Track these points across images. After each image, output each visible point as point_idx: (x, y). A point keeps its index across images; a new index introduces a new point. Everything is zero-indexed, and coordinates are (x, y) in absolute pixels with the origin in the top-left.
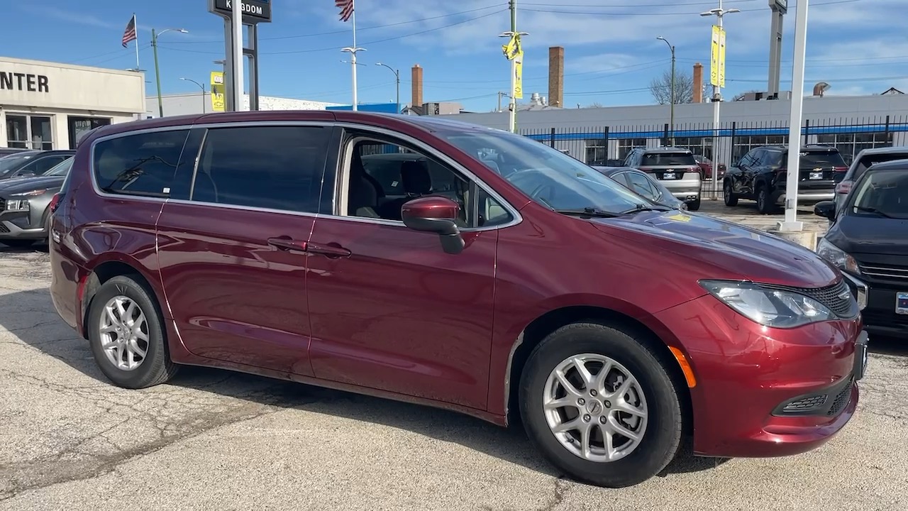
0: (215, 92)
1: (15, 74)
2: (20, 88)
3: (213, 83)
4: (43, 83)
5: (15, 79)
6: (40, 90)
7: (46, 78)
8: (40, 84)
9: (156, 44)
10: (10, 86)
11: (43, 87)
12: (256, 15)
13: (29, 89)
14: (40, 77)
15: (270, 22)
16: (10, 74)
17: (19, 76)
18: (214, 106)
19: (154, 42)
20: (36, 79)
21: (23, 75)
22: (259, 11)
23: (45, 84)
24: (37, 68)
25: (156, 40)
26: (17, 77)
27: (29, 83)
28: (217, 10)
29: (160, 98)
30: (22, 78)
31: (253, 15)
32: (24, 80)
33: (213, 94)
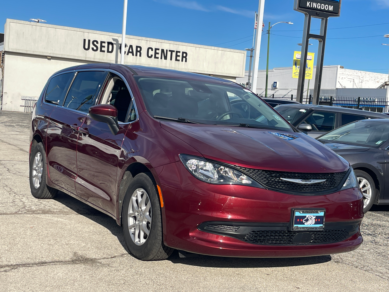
1: (170, 51)
2: (171, 59)
3: (295, 58)
5: (169, 53)
6: (182, 61)
7: (186, 53)
8: (183, 57)
9: (270, 32)
10: (166, 58)
11: (184, 59)
12: (328, 11)
13: (176, 60)
14: (183, 53)
15: (339, 16)
16: (167, 51)
17: (172, 51)
18: (293, 75)
19: (269, 31)
20: (180, 54)
21: (174, 51)
22: (331, 8)
23: (185, 57)
24: (182, 47)
26: (170, 52)
27: (177, 56)
28: (300, 8)
29: (267, 72)
30: (173, 53)
31: (326, 11)
33: (294, 67)
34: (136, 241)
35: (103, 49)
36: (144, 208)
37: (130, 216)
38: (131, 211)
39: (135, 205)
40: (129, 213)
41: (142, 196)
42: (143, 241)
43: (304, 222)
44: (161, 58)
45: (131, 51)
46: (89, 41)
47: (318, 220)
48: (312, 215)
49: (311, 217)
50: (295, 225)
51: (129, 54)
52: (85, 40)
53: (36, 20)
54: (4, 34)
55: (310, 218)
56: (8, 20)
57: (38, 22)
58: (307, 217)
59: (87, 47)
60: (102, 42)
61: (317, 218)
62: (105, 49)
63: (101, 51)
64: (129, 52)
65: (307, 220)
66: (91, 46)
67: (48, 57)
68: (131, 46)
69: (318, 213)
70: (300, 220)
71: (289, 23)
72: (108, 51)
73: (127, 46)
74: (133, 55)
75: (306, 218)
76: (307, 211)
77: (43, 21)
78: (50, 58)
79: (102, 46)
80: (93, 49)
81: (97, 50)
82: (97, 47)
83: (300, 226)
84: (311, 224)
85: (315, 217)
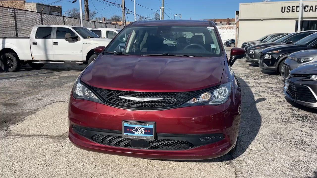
35: (293, 10)
43: (133, 132)
45: (311, 9)
46: (285, 7)
47: (147, 131)
48: (141, 126)
49: (140, 128)
50: (125, 134)
51: (310, 11)
52: (282, 7)
53: (265, 1)
54: (239, 11)
55: (139, 129)
56: (240, 4)
57: (266, 2)
58: (136, 127)
59: (283, 11)
60: (293, 7)
62: (295, 10)
63: (292, 12)
64: (310, 10)
65: (137, 130)
66: (286, 10)
67: (261, 20)
68: (312, 6)
69: (146, 125)
70: (129, 130)
72: (297, 11)
73: (309, 7)
74: (313, 11)
75: (135, 129)
76: (134, 123)
77: (269, 1)
78: (262, 20)
79: (293, 9)
80: (287, 11)
81: (289, 12)
82: (290, 10)
83: (129, 134)
84: (141, 134)
85: (144, 128)
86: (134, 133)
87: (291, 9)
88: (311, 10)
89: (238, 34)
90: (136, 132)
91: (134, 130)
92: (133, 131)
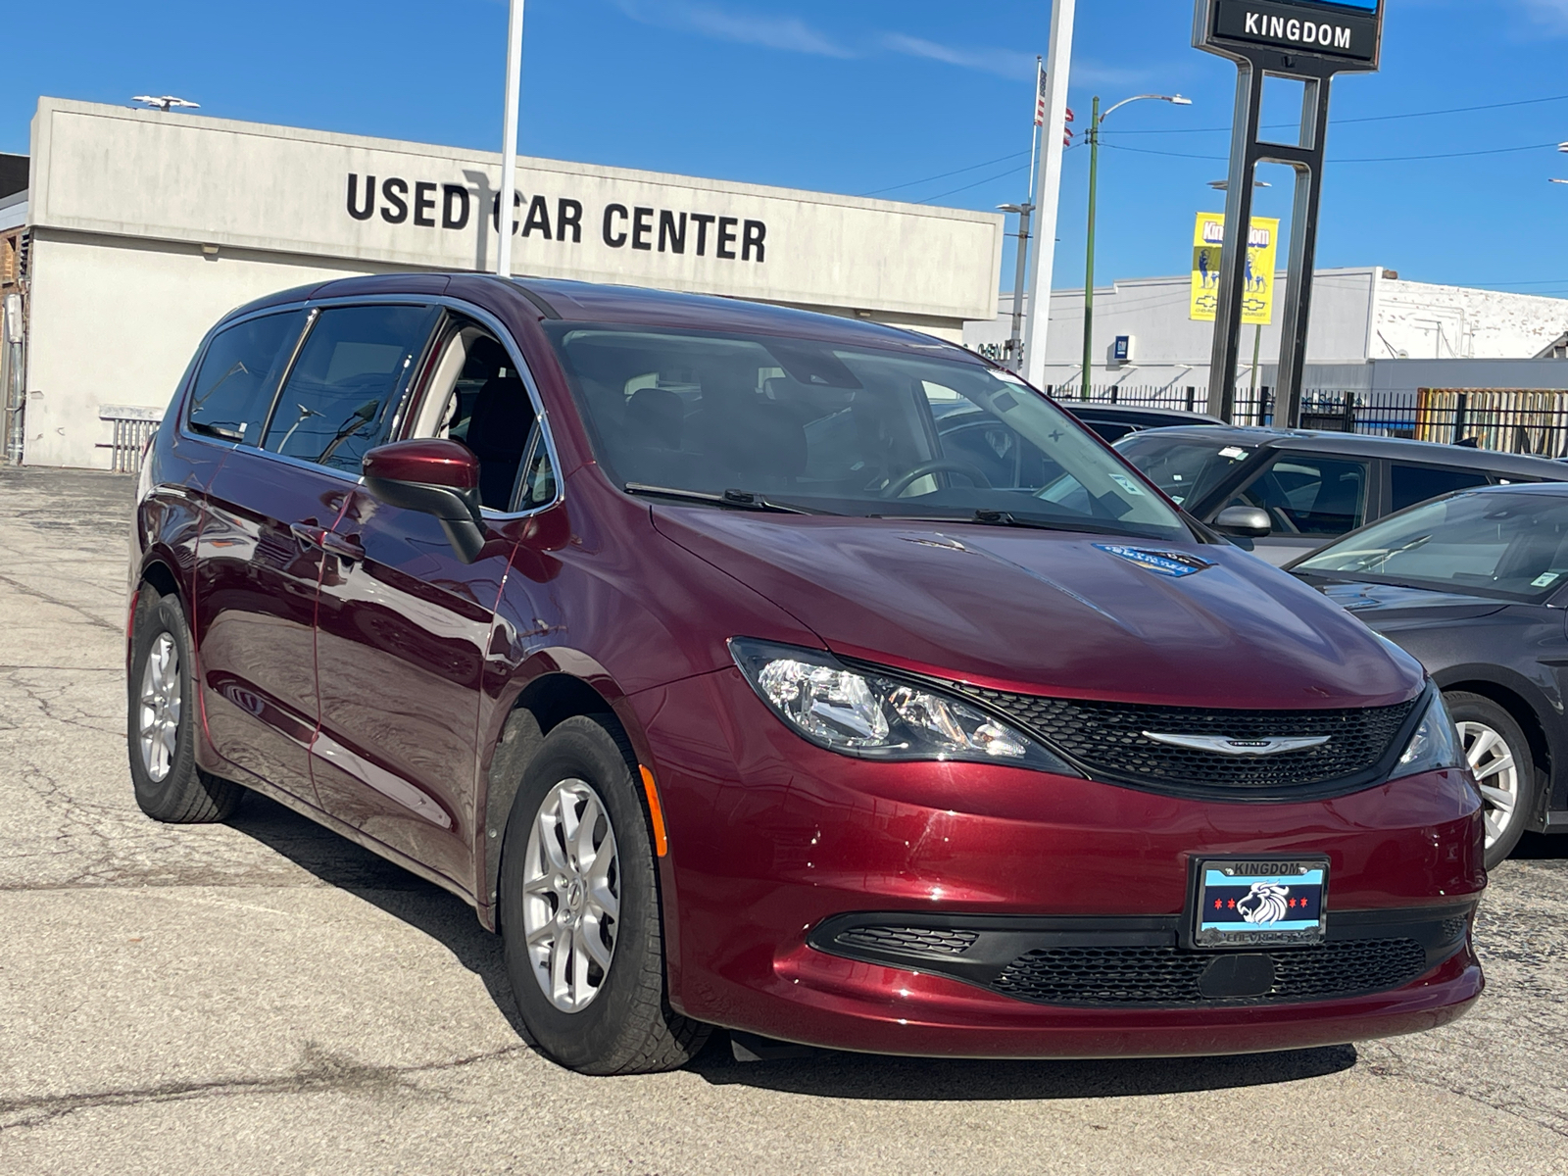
0: (1203, 267)
1: (694, 217)
2: (701, 251)
3: (1199, 242)
4: (755, 237)
5: (692, 227)
6: (746, 256)
7: (761, 227)
8: (748, 241)
9: (1099, 137)
10: (679, 246)
11: (753, 249)
12: (1332, 51)
13: (722, 253)
14: (749, 224)
15: (1375, 69)
16: (683, 216)
17: (703, 220)
18: (1194, 307)
19: (1093, 132)
20: (737, 230)
21: (712, 219)
22: (1343, 38)
23: (759, 242)
24: (743, 202)
25: (1100, 127)
26: (697, 223)
27: (724, 237)
28: (1216, 41)
29: (1088, 296)
30: (708, 224)
31: (1325, 51)
32: (712, 230)
33: (1197, 275)
34: (556, 995)
36: (587, 858)
37: (533, 893)
38: (534, 873)
39: (553, 846)
40: (526, 881)
41: (580, 809)
42: (585, 993)
43: (1241, 911)
44: (662, 248)
45: (538, 218)
46: (371, 181)
47: (1301, 902)
48: (1273, 881)
49: (1272, 892)
50: (1205, 926)
51: (534, 231)
52: (353, 179)
53: (157, 101)
54: (29, 159)
55: (1268, 893)
56: (46, 103)
57: (167, 108)
58: (1254, 889)
59: (361, 207)
60: (421, 187)
61: (1296, 892)
62: (436, 214)
63: (420, 220)
64: (530, 224)
65: (1254, 904)
66: (380, 201)
67: (207, 250)
68: (539, 201)
69: (1299, 873)
70: (1225, 904)
71: (1176, 100)
72: (448, 223)
73: (525, 202)
74: (548, 235)
75: (1250, 896)
77: (185, 103)
78: (215, 250)
79: (421, 203)
80: (385, 213)
81: (401, 218)
82: (402, 206)
83: (1224, 927)
84: (1269, 920)
85: (1286, 891)
86: (1244, 921)
87: (409, 198)
88: (537, 226)
89: (24, 344)
90: (1250, 912)
91: (1243, 905)
92: (1239, 906)
